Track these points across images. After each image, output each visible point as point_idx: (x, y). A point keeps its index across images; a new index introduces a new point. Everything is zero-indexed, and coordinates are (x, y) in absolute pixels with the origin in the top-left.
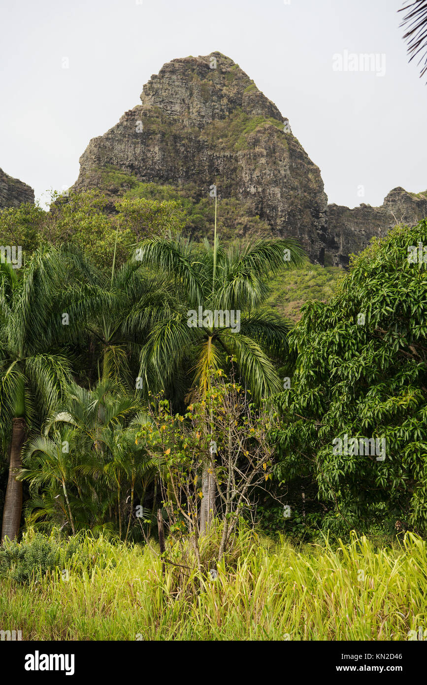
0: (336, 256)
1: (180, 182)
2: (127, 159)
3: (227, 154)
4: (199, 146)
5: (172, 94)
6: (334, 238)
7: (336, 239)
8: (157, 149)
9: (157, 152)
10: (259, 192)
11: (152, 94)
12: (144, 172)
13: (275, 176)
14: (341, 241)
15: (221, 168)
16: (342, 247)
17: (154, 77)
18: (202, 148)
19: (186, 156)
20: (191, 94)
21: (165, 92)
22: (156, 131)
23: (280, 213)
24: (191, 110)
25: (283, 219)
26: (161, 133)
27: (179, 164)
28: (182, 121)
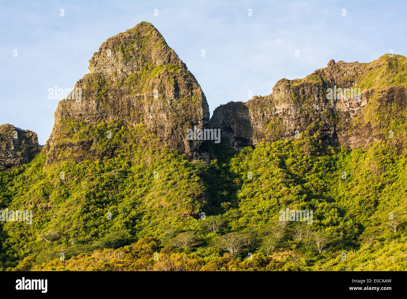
0: (232, 137)
1: (110, 118)
2: (78, 111)
3: (138, 95)
4: (122, 93)
5: (106, 63)
6: (230, 125)
7: (232, 127)
8: (94, 101)
9: (94, 104)
10: (154, 118)
11: (94, 66)
12: (88, 117)
13: (164, 106)
14: (235, 127)
15: (135, 105)
16: (235, 131)
17: (95, 54)
18: (123, 94)
19: (114, 101)
20: (117, 60)
21: (102, 62)
22: (94, 90)
23: (166, 130)
24: (117, 70)
25: (168, 133)
26: (97, 91)
27: (108, 108)
28: (112, 79)
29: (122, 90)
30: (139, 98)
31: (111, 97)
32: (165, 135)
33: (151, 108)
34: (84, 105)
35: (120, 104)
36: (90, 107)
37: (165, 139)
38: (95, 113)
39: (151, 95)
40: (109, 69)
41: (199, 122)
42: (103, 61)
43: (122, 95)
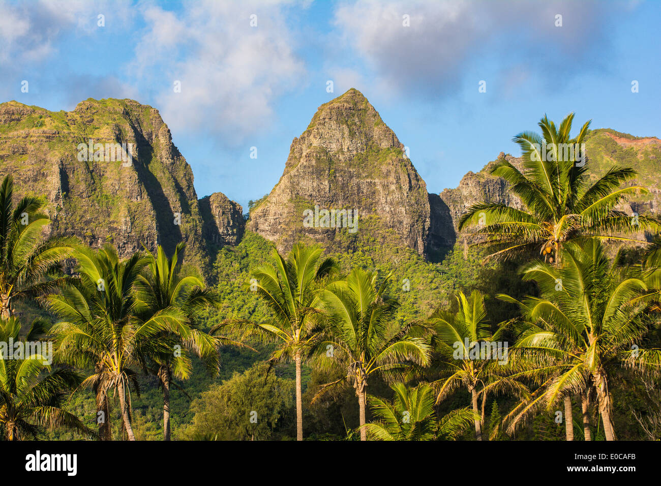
2: (308, 190)
3: (369, 180)
4: (351, 175)
5: (331, 136)
8: (326, 182)
10: (391, 211)
13: (401, 198)
18: (353, 177)
19: (343, 184)
20: (343, 134)
21: (326, 135)
22: (325, 169)
23: (405, 226)
24: (343, 147)
25: (407, 230)
26: (328, 170)
27: (339, 191)
28: (339, 156)
29: (350, 172)
30: (370, 184)
31: (340, 179)
32: (405, 233)
33: (388, 198)
34: (315, 184)
35: (350, 188)
36: (322, 188)
37: (405, 236)
38: (327, 196)
39: (386, 184)
40: (334, 144)
41: (427, 219)
42: (328, 134)
43: (351, 177)
